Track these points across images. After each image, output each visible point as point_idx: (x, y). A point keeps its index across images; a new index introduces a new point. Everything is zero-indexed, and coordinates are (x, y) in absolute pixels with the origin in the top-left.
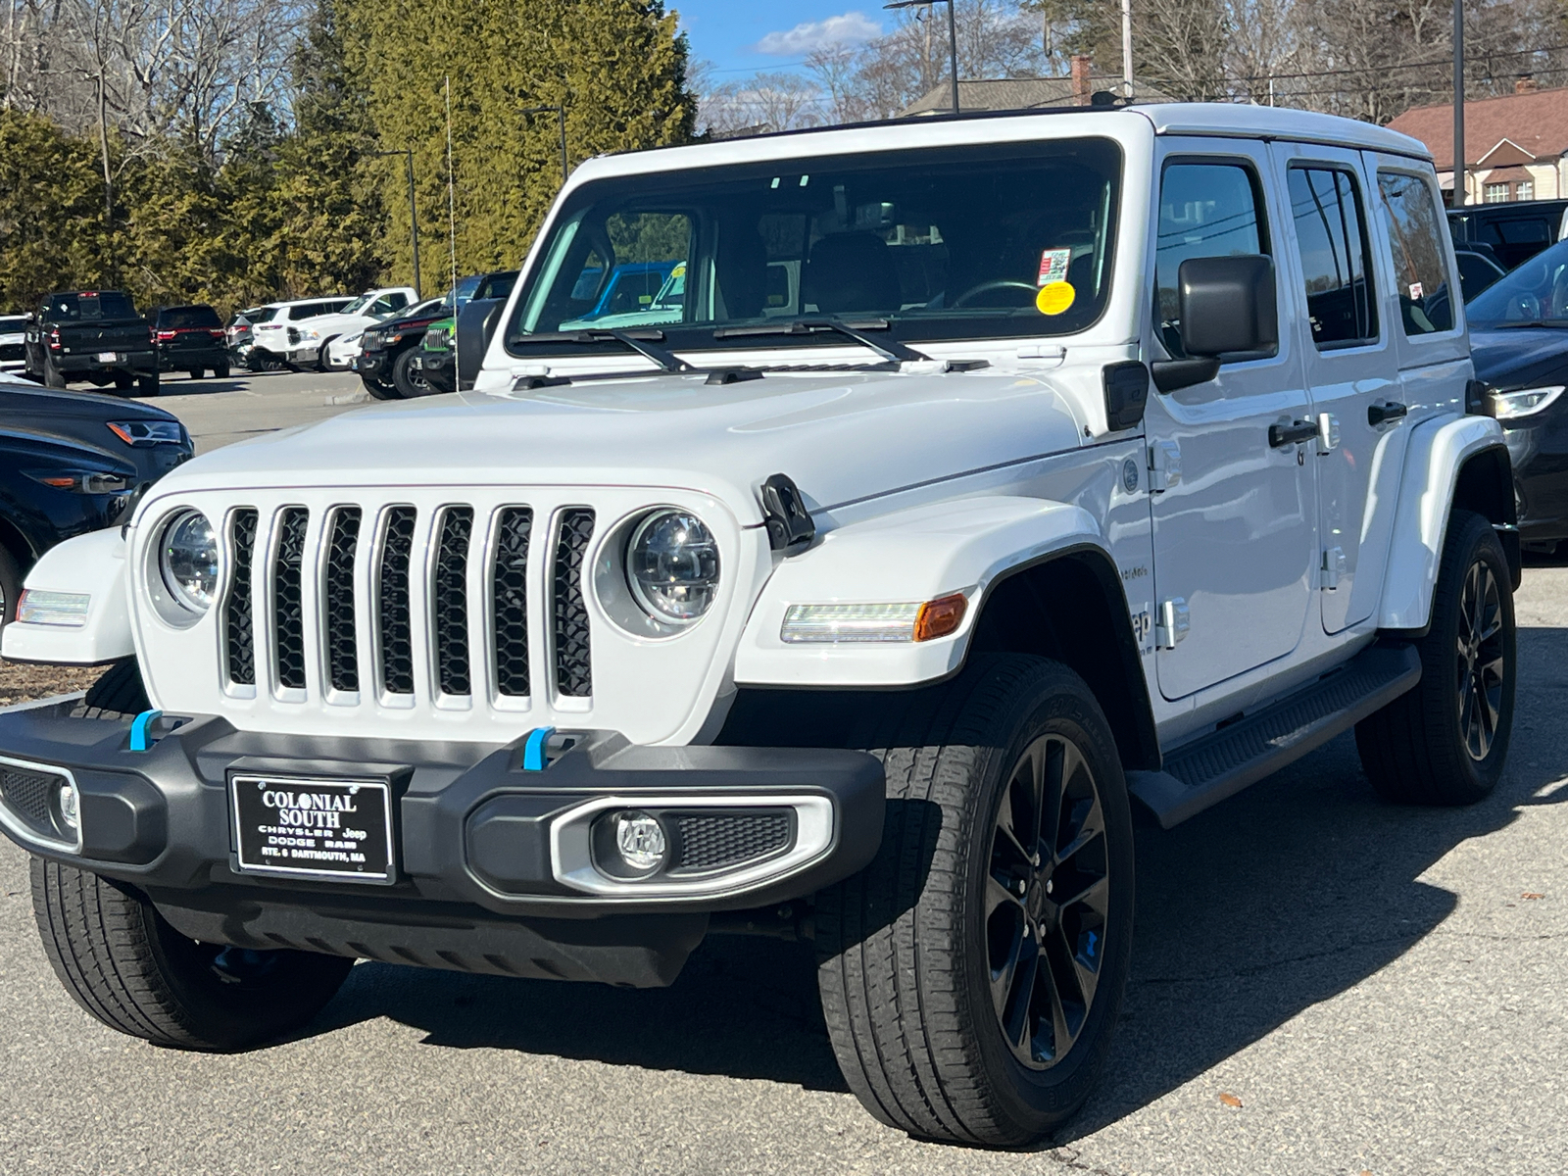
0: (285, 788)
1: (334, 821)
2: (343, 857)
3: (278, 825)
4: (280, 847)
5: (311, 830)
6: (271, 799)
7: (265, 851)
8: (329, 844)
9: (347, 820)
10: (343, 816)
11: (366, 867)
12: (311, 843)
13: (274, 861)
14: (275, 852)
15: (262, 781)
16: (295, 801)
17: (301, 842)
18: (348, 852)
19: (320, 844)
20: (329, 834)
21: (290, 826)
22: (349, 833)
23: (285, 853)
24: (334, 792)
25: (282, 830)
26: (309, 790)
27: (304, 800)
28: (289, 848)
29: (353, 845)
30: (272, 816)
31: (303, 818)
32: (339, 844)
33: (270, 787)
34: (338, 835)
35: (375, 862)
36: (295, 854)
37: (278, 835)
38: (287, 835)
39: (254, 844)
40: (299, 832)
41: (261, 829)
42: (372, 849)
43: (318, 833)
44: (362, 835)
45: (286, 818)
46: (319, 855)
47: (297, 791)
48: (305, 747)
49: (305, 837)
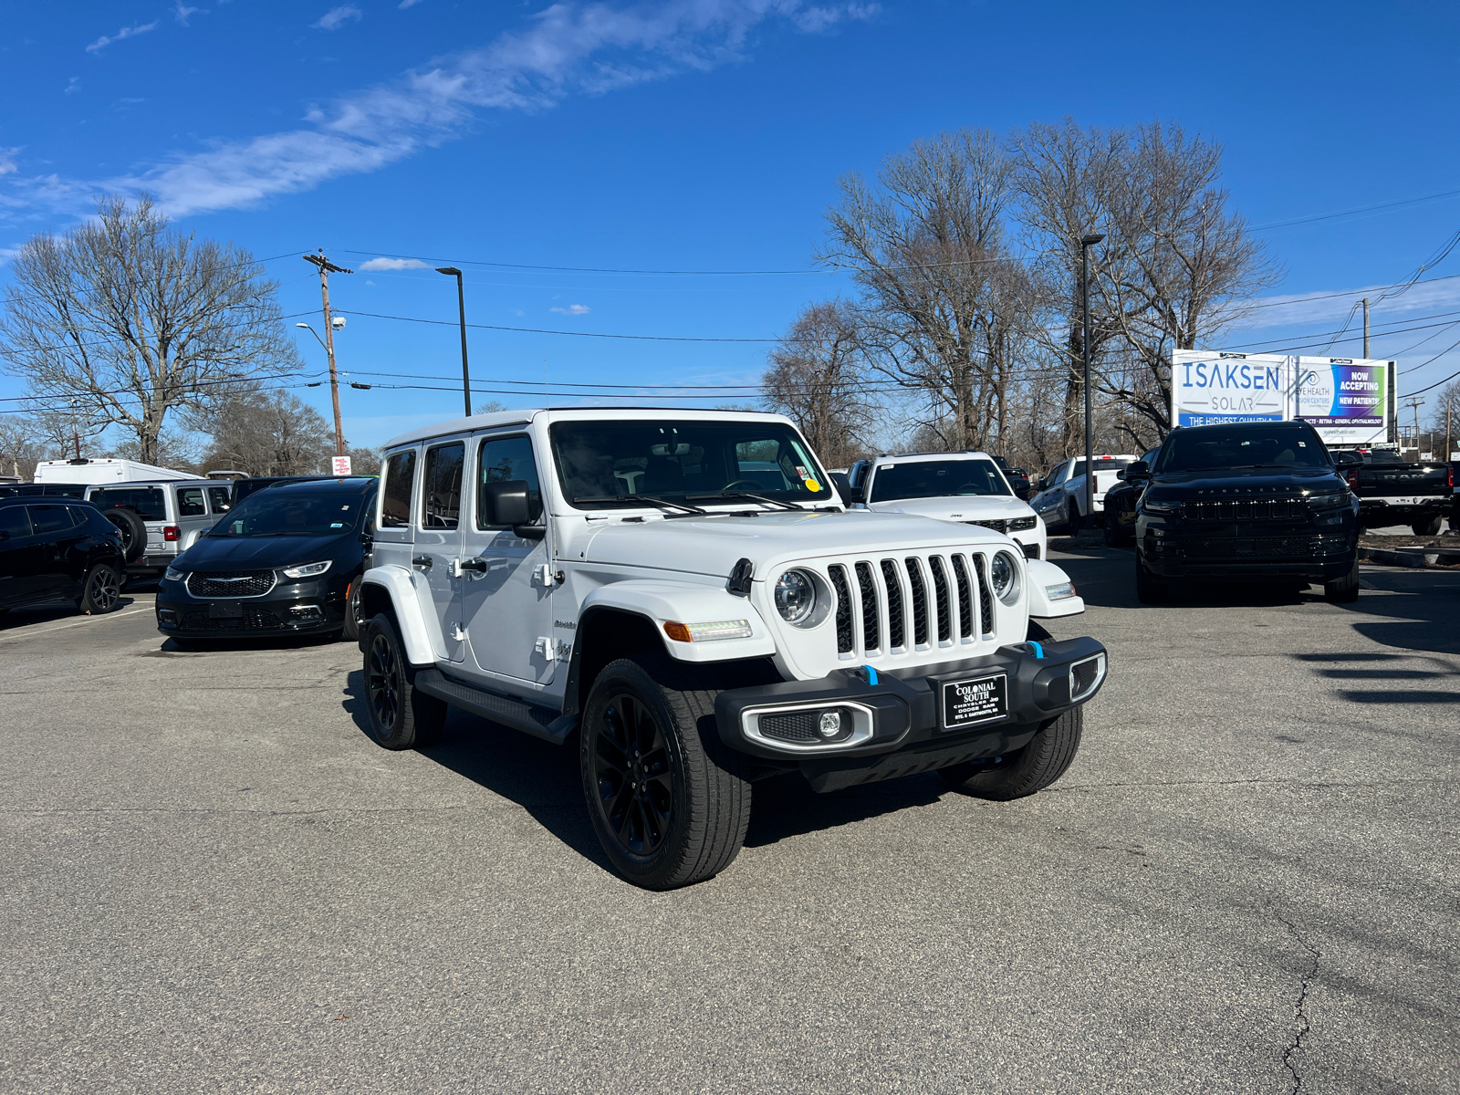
0: (966, 685)
1: (987, 695)
2: (990, 711)
3: (963, 703)
4: (963, 714)
5: (978, 702)
6: (960, 692)
7: (957, 717)
8: (984, 707)
9: (992, 694)
10: (991, 692)
11: (998, 713)
12: (977, 708)
13: (961, 721)
14: (961, 717)
15: (956, 684)
16: (971, 690)
17: (973, 709)
18: (991, 708)
19: (981, 709)
20: (985, 702)
21: (969, 702)
22: (992, 700)
23: (966, 716)
24: (986, 682)
25: (965, 705)
26: (977, 683)
27: (975, 689)
28: (968, 713)
29: (993, 705)
30: (960, 700)
31: (974, 697)
32: (988, 706)
33: (961, 686)
34: (988, 702)
35: (1002, 711)
36: (971, 715)
37: (962, 708)
38: (966, 708)
39: (952, 713)
40: (973, 704)
41: (955, 707)
42: (1000, 705)
43: (980, 703)
44: (996, 699)
45: (967, 699)
46: (980, 713)
47: (972, 685)
48: (964, 665)
49: (975, 706)
